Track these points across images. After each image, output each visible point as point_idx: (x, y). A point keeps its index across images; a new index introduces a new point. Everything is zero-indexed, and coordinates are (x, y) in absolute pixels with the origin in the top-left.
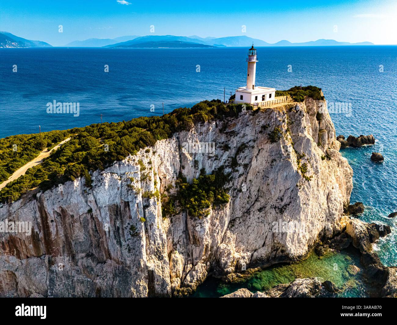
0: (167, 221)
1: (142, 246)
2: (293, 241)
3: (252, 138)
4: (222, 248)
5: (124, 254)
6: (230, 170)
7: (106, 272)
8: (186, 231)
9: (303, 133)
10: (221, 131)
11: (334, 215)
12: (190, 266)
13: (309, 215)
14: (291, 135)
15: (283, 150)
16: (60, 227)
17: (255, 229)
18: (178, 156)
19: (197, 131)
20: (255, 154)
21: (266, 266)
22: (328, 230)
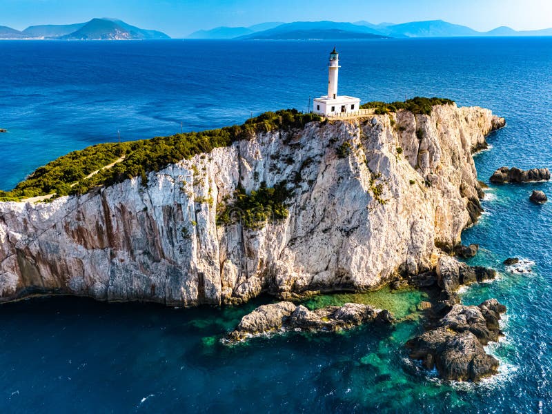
0: (221, 229)
1: (193, 248)
2: (359, 268)
3: (319, 152)
4: (278, 264)
5: (176, 254)
6: (293, 185)
7: (160, 270)
8: (241, 243)
9: (379, 149)
10: (285, 143)
11: (418, 248)
12: (243, 278)
13: (383, 243)
14: (366, 151)
15: (351, 167)
16: (120, 222)
17: (318, 250)
18: (237, 166)
19: (258, 141)
20: (322, 170)
21: (327, 290)
22: (410, 264)
